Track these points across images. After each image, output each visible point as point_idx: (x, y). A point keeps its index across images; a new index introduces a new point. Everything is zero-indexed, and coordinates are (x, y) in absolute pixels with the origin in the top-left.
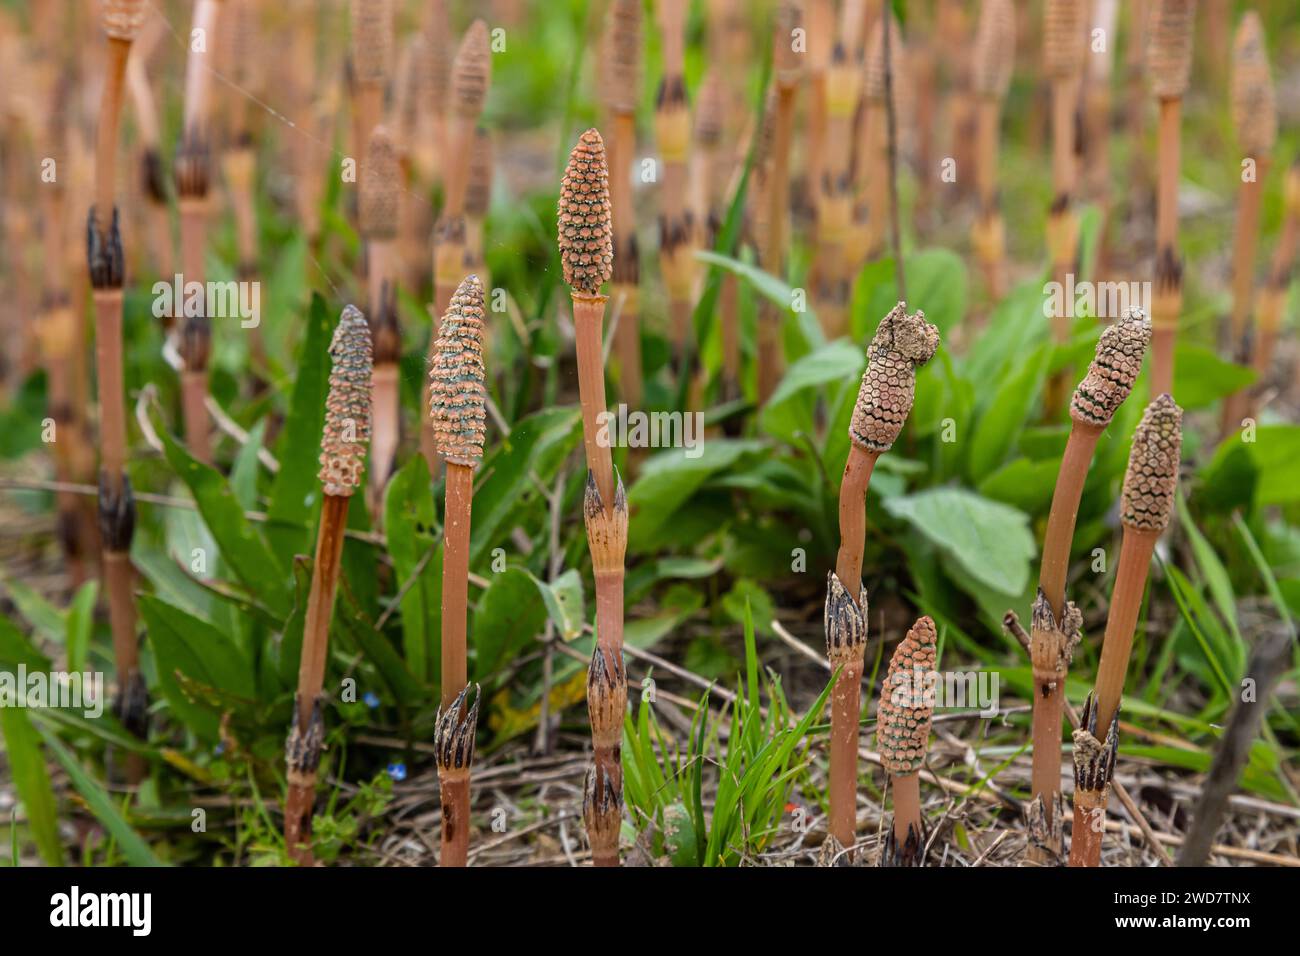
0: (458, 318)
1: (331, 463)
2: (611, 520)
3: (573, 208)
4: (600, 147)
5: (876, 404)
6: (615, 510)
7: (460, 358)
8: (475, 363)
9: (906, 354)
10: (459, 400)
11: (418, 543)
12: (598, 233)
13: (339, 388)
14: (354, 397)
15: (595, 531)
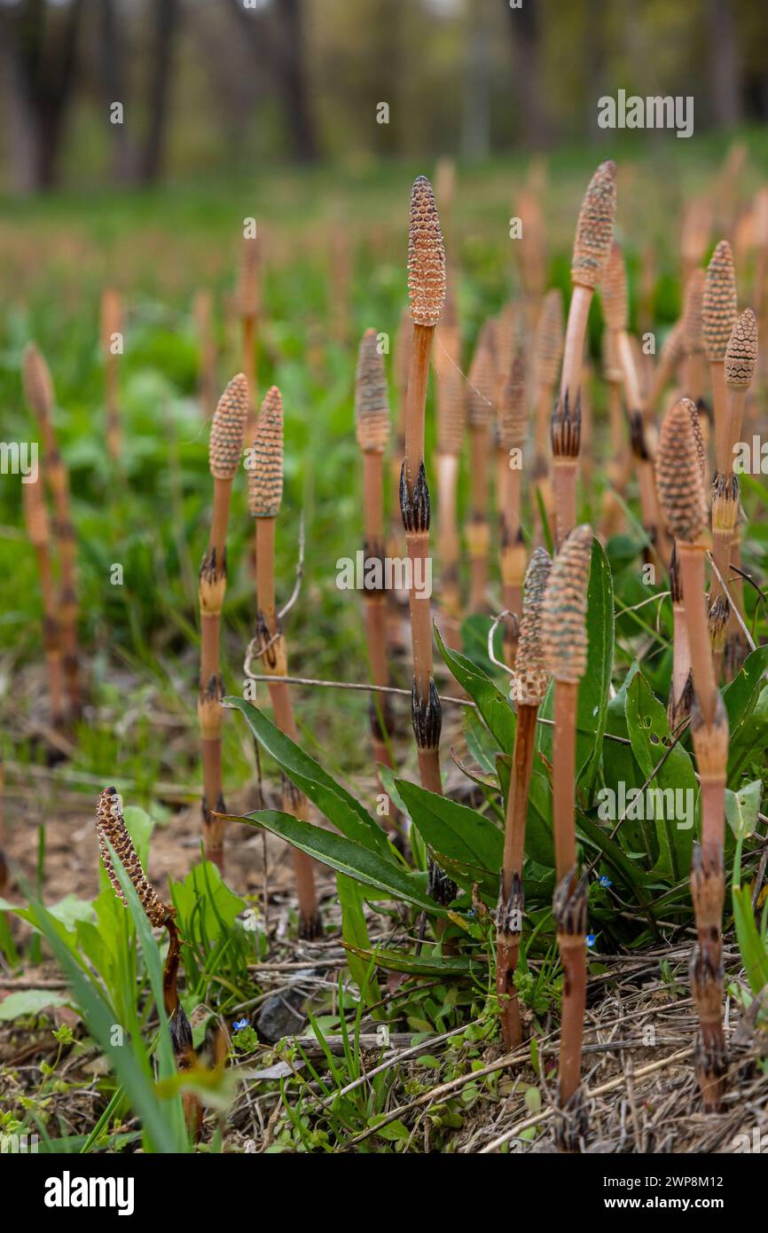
1: (520, 677)
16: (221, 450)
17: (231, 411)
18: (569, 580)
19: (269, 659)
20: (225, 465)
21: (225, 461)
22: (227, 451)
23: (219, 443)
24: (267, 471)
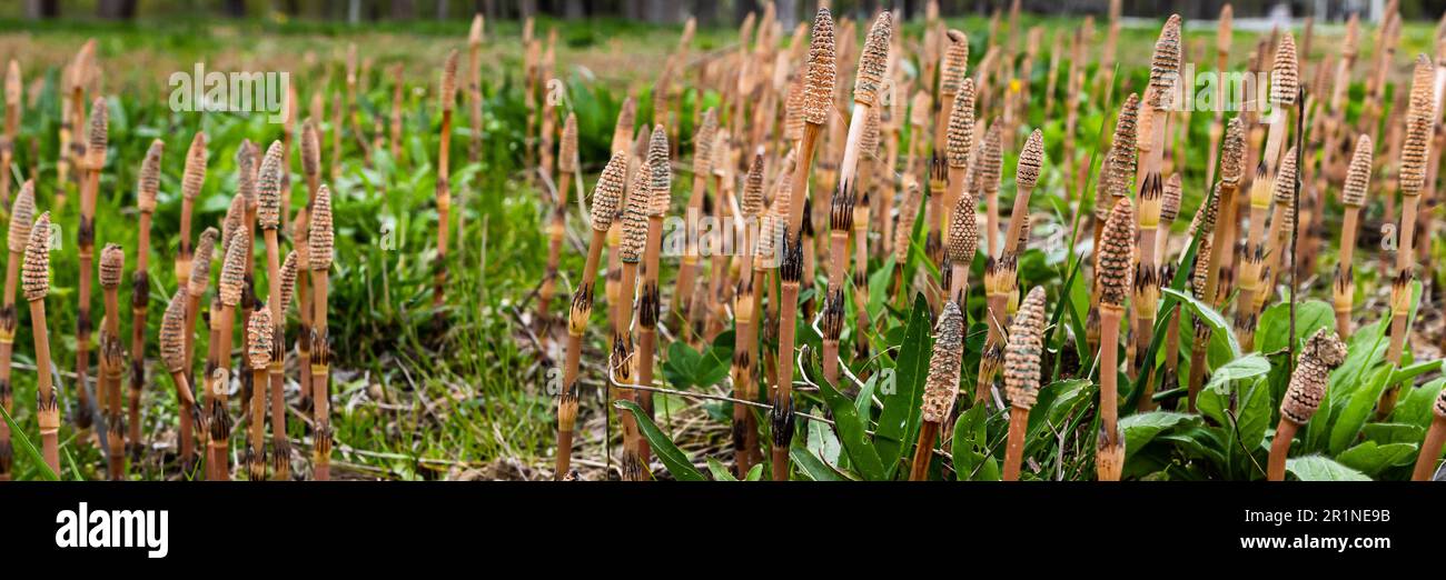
0: (1028, 312)
1: (930, 400)
2: (1113, 452)
3: (1109, 247)
4: (1130, 209)
5: (1301, 393)
6: (1117, 446)
7: (1027, 339)
8: (1037, 343)
9: (1325, 361)
10: (1024, 366)
11: (973, 457)
12: (1124, 265)
13: (939, 353)
14: (949, 359)
15: (1102, 459)
16: (603, 208)
17: (614, 178)
18: (1032, 329)
19: (623, 372)
20: (605, 220)
21: (606, 217)
22: (608, 209)
23: (602, 203)
24: (638, 227)
